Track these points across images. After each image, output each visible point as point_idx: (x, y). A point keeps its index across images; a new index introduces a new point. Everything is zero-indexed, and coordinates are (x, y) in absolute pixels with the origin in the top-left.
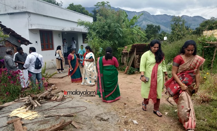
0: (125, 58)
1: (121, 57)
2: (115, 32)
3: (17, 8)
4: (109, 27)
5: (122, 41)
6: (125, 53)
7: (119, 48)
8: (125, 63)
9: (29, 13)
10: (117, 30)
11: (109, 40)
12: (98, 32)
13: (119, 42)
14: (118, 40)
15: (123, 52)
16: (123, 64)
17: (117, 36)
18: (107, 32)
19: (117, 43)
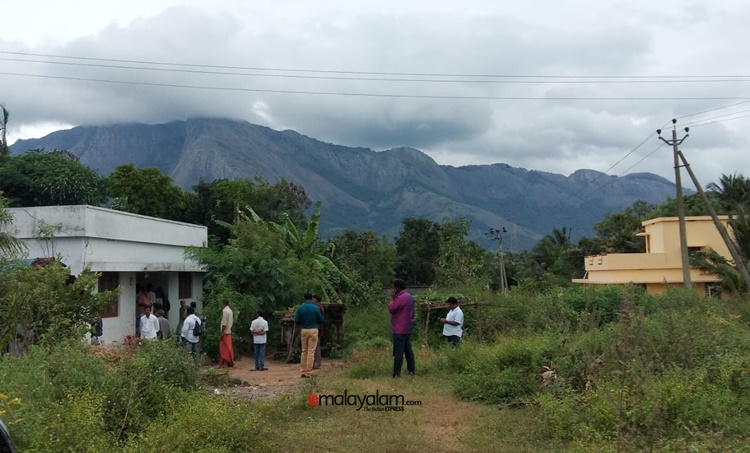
0: (289, 334)
1: (280, 330)
2: (269, 276)
3: (64, 228)
4: (256, 267)
5: (284, 295)
6: (287, 321)
7: (276, 312)
8: (289, 343)
9: (87, 238)
10: (273, 272)
11: (253, 293)
12: (231, 278)
13: (276, 297)
14: (274, 294)
15: (284, 319)
16: (286, 346)
17: (273, 286)
18: (251, 278)
19: (273, 299)
